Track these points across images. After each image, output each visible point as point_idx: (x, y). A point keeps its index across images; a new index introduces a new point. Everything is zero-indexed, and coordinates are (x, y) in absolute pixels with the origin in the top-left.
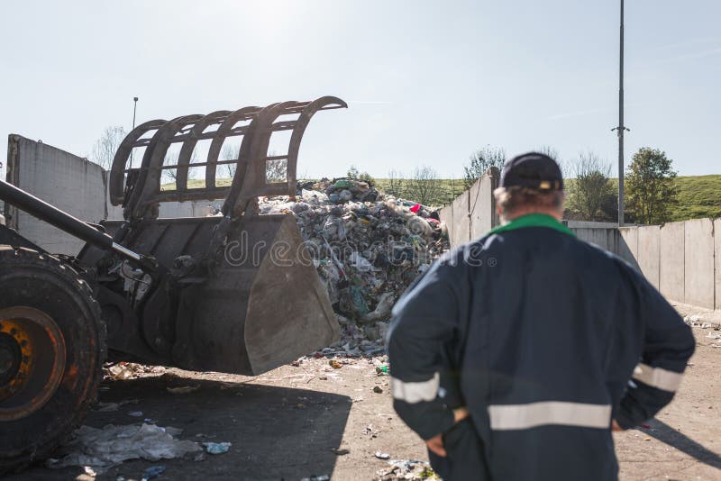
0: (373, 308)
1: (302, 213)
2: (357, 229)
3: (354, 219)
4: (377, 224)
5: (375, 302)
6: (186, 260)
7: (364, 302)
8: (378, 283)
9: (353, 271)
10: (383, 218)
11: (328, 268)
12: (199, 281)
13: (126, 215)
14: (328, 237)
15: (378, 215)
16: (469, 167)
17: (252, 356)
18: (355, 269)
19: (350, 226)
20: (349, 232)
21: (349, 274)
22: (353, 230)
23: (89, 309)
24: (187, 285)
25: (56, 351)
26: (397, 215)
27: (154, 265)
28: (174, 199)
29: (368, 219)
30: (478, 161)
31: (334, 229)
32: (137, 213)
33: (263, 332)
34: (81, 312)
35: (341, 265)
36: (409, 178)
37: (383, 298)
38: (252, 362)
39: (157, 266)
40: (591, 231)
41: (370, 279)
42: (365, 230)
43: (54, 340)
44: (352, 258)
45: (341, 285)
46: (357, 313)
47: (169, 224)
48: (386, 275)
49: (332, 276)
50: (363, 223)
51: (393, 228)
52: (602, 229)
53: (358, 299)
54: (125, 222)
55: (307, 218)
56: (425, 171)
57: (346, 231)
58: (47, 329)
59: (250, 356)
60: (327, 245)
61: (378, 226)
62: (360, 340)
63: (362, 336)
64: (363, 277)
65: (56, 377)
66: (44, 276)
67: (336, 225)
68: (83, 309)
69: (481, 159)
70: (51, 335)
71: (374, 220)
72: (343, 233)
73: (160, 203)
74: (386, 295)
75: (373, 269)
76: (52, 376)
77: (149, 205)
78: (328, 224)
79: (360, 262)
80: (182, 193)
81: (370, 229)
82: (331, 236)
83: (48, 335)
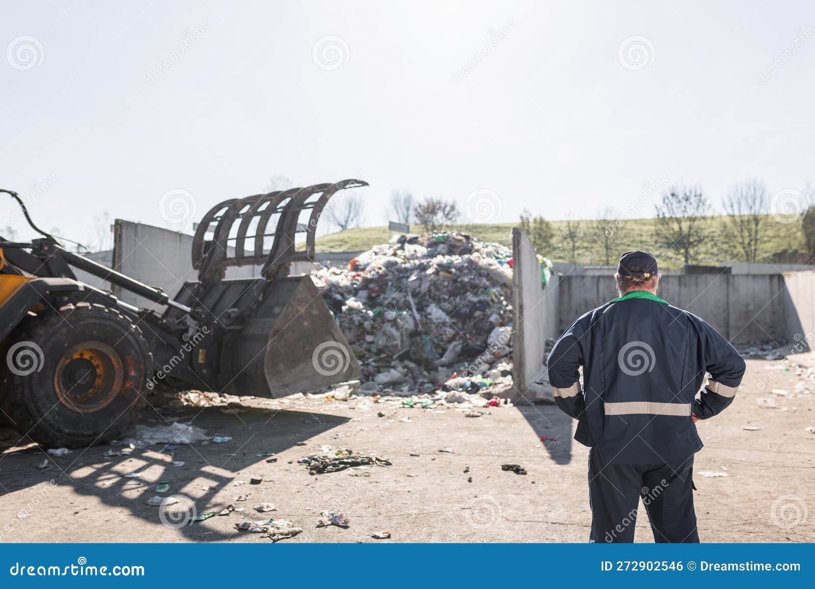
0: (441, 355)
1: (393, 269)
2: (438, 283)
3: (436, 273)
4: (459, 277)
5: (444, 350)
6: (233, 312)
7: (434, 350)
8: (450, 332)
9: (429, 321)
10: (466, 271)
11: (403, 319)
12: (238, 327)
13: (200, 278)
14: (412, 290)
15: (460, 269)
16: (660, 204)
17: (272, 383)
18: (431, 320)
19: (432, 280)
20: (431, 285)
21: (425, 324)
22: (435, 283)
23: (139, 345)
24: (231, 331)
25: (117, 371)
26: (481, 268)
27: (201, 316)
28: (234, 264)
29: (450, 273)
30: (670, 197)
31: (417, 283)
32: (207, 276)
33: (281, 366)
34: (133, 347)
35: (418, 316)
36: (589, 218)
37: (451, 346)
38: (271, 389)
39: (203, 316)
40: (751, 278)
41: (444, 329)
42: (446, 284)
43: (115, 364)
44: (429, 310)
45: (414, 334)
46: (427, 360)
47: (230, 284)
48: (460, 325)
49: (406, 326)
50: (444, 277)
51: (472, 282)
52: (763, 276)
53: (428, 347)
54: (198, 283)
55: (396, 273)
56: (607, 211)
57: (428, 284)
58: (110, 357)
59: (269, 384)
60: (410, 298)
61: (459, 280)
62: (423, 383)
63: (426, 380)
64: (437, 327)
65: (116, 388)
66: (107, 322)
67: (420, 279)
68: (135, 344)
69: (673, 195)
70: (113, 360)
71: (455, 275)
72: (425, 287)
73: (228, 268)
74: (455, 343)
75: (448, 319)
76: (114, 387)
77: (218, 269)
78: (413, 278)
79: (436, 313)
80: (241, 259)
81: (451, 282)
82: (414, 290)
83: (111, 360)
